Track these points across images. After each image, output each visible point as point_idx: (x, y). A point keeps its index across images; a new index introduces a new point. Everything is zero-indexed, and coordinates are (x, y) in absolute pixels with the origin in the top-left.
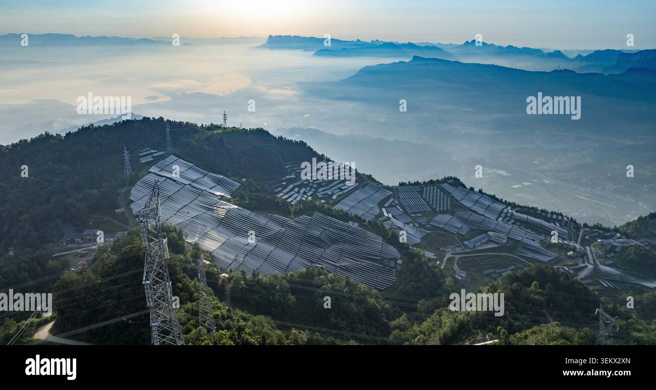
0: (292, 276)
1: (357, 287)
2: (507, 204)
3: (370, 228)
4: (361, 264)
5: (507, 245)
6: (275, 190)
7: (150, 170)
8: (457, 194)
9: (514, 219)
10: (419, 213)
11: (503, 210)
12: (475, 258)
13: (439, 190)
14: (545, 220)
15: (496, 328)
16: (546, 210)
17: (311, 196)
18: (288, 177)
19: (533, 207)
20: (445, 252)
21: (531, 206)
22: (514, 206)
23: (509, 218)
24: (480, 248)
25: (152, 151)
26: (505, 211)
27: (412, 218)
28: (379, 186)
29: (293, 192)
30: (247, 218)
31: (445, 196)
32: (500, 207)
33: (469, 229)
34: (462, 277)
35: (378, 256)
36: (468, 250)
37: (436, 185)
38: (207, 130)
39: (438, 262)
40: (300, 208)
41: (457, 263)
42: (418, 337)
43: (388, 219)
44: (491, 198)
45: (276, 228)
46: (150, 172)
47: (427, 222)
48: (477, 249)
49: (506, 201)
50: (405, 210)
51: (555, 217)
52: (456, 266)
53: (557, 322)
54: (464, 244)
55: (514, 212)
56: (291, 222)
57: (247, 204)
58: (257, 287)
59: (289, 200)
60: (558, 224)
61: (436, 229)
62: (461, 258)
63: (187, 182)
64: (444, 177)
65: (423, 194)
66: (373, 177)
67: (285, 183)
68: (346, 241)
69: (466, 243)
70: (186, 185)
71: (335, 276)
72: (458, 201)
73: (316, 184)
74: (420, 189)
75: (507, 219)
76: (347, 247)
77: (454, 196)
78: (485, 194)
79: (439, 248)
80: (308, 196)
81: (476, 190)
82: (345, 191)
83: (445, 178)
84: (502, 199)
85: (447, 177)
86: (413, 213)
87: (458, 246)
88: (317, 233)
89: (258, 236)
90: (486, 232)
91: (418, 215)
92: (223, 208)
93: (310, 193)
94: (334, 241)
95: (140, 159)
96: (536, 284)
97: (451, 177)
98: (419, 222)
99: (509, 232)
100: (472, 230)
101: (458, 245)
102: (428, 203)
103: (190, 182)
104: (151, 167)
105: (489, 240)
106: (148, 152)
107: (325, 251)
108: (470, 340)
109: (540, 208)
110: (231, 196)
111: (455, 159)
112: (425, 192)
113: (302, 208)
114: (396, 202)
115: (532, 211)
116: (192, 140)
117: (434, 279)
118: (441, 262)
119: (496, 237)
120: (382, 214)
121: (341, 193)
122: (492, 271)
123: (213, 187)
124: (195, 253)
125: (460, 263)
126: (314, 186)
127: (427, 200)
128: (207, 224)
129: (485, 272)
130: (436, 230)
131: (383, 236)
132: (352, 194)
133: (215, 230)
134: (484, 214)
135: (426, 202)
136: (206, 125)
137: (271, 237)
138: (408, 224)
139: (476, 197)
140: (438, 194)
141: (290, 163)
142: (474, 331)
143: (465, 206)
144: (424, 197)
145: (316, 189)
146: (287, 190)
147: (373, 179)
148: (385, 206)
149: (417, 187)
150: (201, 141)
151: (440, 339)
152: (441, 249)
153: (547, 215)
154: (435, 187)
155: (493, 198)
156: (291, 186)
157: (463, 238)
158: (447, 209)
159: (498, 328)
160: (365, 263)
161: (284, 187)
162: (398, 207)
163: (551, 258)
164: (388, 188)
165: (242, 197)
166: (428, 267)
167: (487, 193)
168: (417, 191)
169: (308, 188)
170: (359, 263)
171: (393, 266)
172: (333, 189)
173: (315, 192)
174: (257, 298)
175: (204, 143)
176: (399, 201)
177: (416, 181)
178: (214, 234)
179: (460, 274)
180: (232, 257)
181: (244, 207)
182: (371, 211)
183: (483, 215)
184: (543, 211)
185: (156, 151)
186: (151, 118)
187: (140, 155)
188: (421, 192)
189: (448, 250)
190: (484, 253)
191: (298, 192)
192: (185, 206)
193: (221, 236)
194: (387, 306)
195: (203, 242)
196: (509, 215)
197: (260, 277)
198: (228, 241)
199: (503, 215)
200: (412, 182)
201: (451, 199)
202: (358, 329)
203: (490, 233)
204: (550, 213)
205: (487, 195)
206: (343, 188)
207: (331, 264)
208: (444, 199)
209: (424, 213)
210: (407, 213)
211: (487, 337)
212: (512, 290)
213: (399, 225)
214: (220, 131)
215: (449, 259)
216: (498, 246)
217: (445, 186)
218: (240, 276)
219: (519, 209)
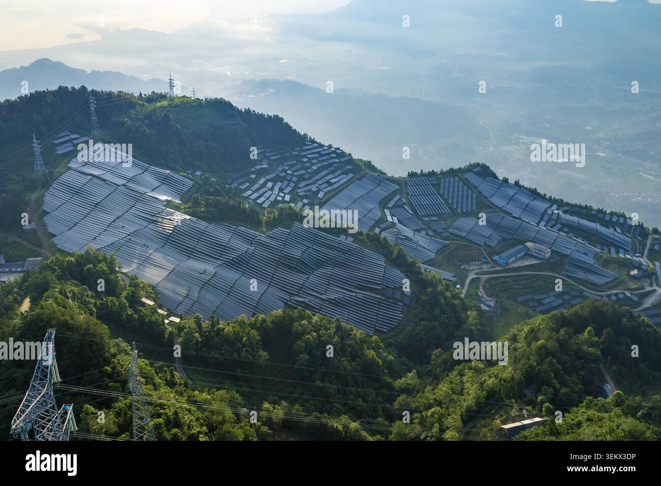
0: (264, 321)
1: (351, 335)
2: (552, 201)
3: (369, 244)
4: (356, 296)
5: (551, 261)
6: (240, 187)
7: (69, 165)
8: (485, 187)
9: (561, 224)
10: (434, 215)
11: (546, 210)
12: (507, 280)
13: (461, 183)
14: (601, 225)
15: (537, 398)
16: (604, 210)
17: (289, 193)
18: (258, 167)
19: (586, 206)
20: (467, 270)
21: (583, 204)
22: (560, 203)
23: (554, 222)
24: (515, 265)
25: (73, 136)
26: (549, 212)
27: (424, 222)
28: (380, 178)
29: (265, 189)
30: (203, 232)
31: (470, 192)
32: (543, 206)
33: (501, 238)
34: (489, 306)
35: (379, 285)
36: (498, 268)
37: (458, 176)
38: (147, 102)
39: (458, 286)
40: (274, 217)
41: (484, 287)
42: (433, 410)
43: (393, 225)
44: (530, 194)
45: (242, 247)
46: (70, 168)
47: (444, 229)
48: (511, 267)
49: (551, 197)
50: (415, 211)
51: (615, 219)
52: (482, 291)
53: (619, 391)
54: (492, 260)
55: (561, 213)
56: (263, 238)
57: (202, 212)
58: (216, 340)
59: (259, 201)
60: (619, 230)
61: (455, 238)
62: (489, 279)
63: (120, 182)
64: (468, 164)
65: (440, 189)
66: (372, 163)
67: (253, 176)
68: (336, 264)
69: (496, 258)
70: (119, 186)
71: (321, 321)
72: (486, 198)
73: (296, 176)
74: (436, 182)
75: (552, 223)
76: (337, 271)
77: (482, 192)
78: (523, 187)
79: (460, 266)
80: (285, 194)
81: (512, 181)
82: (335, 186)
83: (470, 165)
84: (545, 195)
85: (472, 163)
86: (426, 216)
87: (484, 262)
88: (297, 253)
89: (219, 259)
90: (523, 242)
91: (433, 218)
92: (169, 219)
93: (289, 189)
94: (320, 264)
95: (57, 148)
96: (590, 331)
97: (478, 164)
98: (434, 228)
99: (554, 243)
100: (505, 240)
101: (485, 260)
102: (446, 201)
103: (124, 182)
104: (71, 160)
105: (527, 254)
106: (67, 138)
107: (308, 278)
108: (501, 416)
109: (595, 207)
110: (181, 201)
111: (481, 123)
112: (442, 186)
113: (277, 217)
114: (404, 200)
115: (584, 211)
116: (126, 119)
117: (454, 315)
118: (462, 286)
119: (535, 249)
120: (383, 219)
121: (330, 188)
122: (529, 297)
123: (156, 188)
124: (133, 292)
125: (487, 286)
126: (293, 179)
127: (446, 197)
128: (149, 244)
129: (520, 299)
130: (457, 240)
131: (385, 256)
132: (345, 190)
133: (161, 252)
134: (521, 216)
135: (445, 200)
136: (145, 95)
137: (235, 260)
138: (419, 231)
139: (511, 192)
140: (461, 189)
141: (261, 146)
142: (507, 402)
143: (496, 206)
144: (441, 192)
145: (297, 183)
146: (257, 186)
147: (373, 166)
148: (388, 205)
149: (430, 179)
150: (139, 119)
151: (461, 416)
152: (462, 267)
153: (604, 217)
154: (457, 178)
155: (534, 193)
156: (262, 181)
157: (492, 252)
158: (472, 210)
159: (540, 398)
160: (361, 294)
161: (254, 182)
162: (406, 207)
163: (608, 280)
164: (392, 180)
165: (196, 203)
166: (446, 298)
167: (525, 186)
168: (432, 185)
169: (286, 183)
170: (354, 294)
171: (399, 298)
172: (320, 182)
173: (294, 188)
174: (217, 356)
175: (143, 122)
176: (407, 199)
177: (431, 171)
178: (158, 257)
179: (487, 302)
180: (183, 291)
181: (199, 217)
182: (369, 215)
183: (520, 219)
184: (599, 211)
185: (78, 136)
186: (69, 87)
187: (56, 142)
188: (437, 186)
189: (471, 269)
190: (519, 272)
191: (272, 189)
192: (118, 218)
193: (168, 261)
194: (391, 357)
195: (143, 271)
196: (554, 217)
197: (221, 326)
198: (177, 268)
199: (546, 218)
200: (426, 171)
201: (477, 195)
202: (352, 396)
203: (529, 244)
204: (609, 214)
205: (526, 188)
206: (332, 181)
207: (316, 296)
208: (467, 196)
209: (440, 216)
210: (418, 216)
211: (525, 413)
212: (558, 340)
213: (407, 234)
214: (165, 103)
215: (473, 281)
216: (538, 262)
217: (470, 176)
218: (194, 326)
219: (567, 208)
